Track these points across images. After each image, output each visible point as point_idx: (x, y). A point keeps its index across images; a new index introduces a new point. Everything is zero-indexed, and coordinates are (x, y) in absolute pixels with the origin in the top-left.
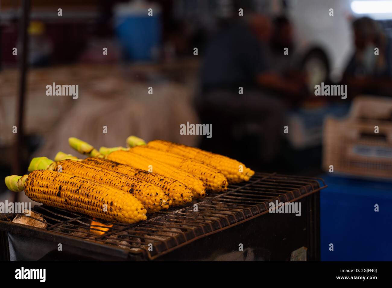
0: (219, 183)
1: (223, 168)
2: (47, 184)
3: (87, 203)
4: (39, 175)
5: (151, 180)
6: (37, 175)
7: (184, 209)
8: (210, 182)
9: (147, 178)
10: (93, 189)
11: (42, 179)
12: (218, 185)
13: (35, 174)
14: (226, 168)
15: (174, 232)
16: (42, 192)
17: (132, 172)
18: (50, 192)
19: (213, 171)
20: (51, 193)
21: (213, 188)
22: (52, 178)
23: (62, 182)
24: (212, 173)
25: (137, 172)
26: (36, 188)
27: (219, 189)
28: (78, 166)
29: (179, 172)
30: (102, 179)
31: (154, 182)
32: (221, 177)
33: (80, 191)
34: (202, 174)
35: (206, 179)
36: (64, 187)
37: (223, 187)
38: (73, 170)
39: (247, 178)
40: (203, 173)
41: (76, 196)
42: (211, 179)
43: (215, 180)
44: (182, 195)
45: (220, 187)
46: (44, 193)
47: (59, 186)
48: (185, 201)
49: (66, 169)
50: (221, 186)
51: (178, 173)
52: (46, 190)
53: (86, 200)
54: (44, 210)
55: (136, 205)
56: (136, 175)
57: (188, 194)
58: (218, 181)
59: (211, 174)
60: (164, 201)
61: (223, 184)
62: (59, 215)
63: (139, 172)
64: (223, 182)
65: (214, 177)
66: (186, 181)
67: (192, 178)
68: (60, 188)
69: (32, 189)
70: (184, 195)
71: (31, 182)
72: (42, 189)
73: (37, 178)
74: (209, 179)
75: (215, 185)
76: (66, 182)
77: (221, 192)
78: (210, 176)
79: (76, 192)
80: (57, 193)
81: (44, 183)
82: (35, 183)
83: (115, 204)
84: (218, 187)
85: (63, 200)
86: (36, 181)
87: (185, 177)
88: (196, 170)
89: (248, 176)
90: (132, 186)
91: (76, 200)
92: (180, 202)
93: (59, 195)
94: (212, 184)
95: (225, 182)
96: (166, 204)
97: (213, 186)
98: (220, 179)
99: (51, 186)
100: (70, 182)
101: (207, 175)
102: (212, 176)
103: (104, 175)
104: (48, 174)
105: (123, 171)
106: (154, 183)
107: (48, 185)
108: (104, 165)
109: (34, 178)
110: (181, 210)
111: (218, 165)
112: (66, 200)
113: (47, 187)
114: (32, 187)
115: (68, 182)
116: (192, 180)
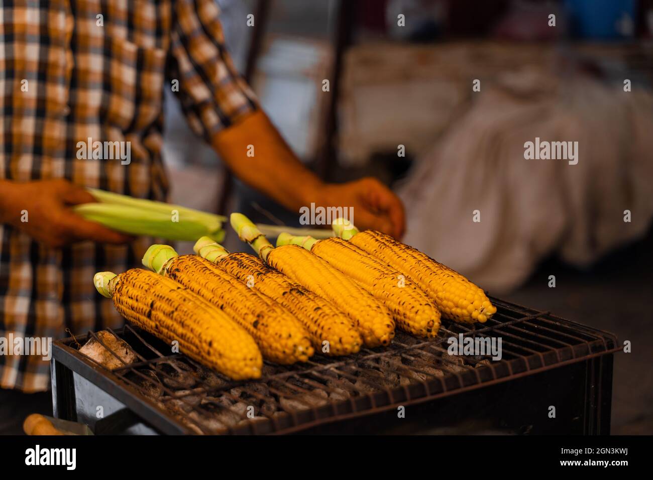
0: (424, 323)
1: (447, 295)
2: (137, 296)
3: (180, 336)
4: (132, 279)
5: (302, 306)
6: (129, 279)
7: (342, 363)
8: (409, 319)
9: (297, 302)
10: (192, 316)
11: (134, 286)
12: (421, 326)
13: (128, 275)
14: (452, 297)
15: (339, 394)
16: (130, 308)
17: (280, 289)
18: (140, 309)
19: (419, 301)
20: (140, 311)
21: (413, 330)
22: (146, 287)
23: (156, 296)
24: (416, 304)
25: (288, 290)
26: (125, 299)
27: (422, 332)
28: (200, 269)
29: (359, 296)
30: (222, 297)
31: (306, 310)
32: (427, 314)
33: (175, 314)
34: (400, 303)
35: (404, 314)
36: (158, 304)
37: (429, 331)
38: (191, 275)
39: (482, 318)
40: (402, 303)
41: (169, 322)
42: (411, 315)
43: (418, 318)
44: (340, 341)
45: (425, 331)
46: (133, 309)
47: (150, 302)
48: (345, 350)
49: (183, 271)
50: (425, 328)
51: (356, 299)
52: (135, 304)
53: (180, 330)
54: (134, 335)
55: (245, 351)
56: (284, 294)
57: (351, 340)
58: (422, 320)
59: (413, 306)
60: (301, 349)
61: (428, 326)
62: (150, 348)
63: (291, 290)
64: (429, 323)
65: (417, 313)
66: (364, 313)
67: (373, 310)
68: (152, 305)
69: (119, 299)
70: (343, 340)
71: (120, 288)
72: (130, 302)
73: (128, 282)
74: (408, 313)
75: (417, 325)
76: (161, 297)
77: (426, 338)
78: (410, 309)
79: (169, 315)
80: (147, 312)
81: (134, 292)
82: (124, 290)
83: (215, 345)
84: (421, 330)
85: (153, 324)
86: (126, 288)
87: (364, 306)
88: (393, 295)
89: (485, 315)
90: (258, 316)
91: (168, 328)
92: (338, 350)
93: (149, 316)
94: (411, 323)
95: (431, 323)
96: (304, 353)
97: (414, 327)
98: (426, 316)
99: (142, 299)
100: (166, 298)
101: (406, 307)
102: (415, 310)
103: (229, 290)
104: (144, 278)
105: (270, 284)
106: (305, 313)
107: (139, 298)
108: (248, 270)
109: (125, 282)
110: (336, 364)
111: (440, 288)
112: (157, 327)
113: (137, 300)
114: (120, 296)
115: (164, 298)
116: (372, 313)
